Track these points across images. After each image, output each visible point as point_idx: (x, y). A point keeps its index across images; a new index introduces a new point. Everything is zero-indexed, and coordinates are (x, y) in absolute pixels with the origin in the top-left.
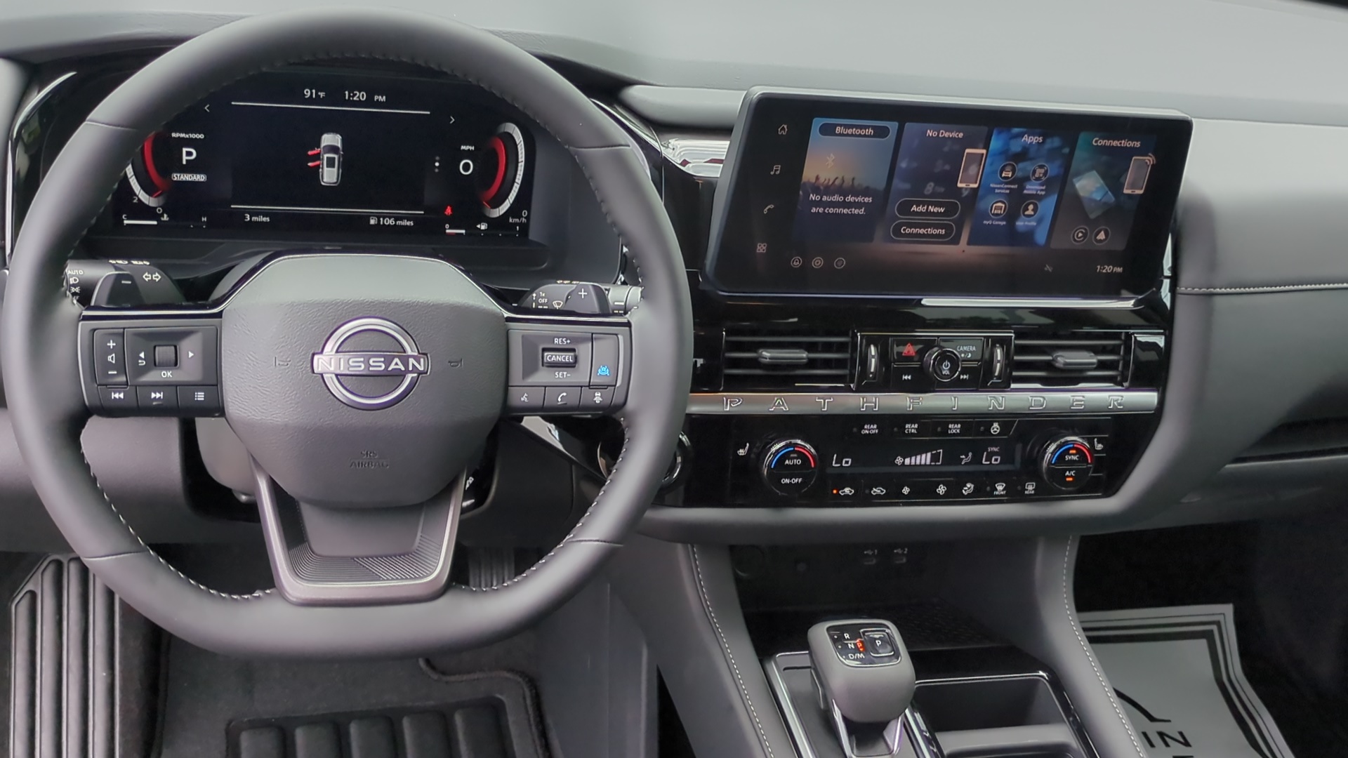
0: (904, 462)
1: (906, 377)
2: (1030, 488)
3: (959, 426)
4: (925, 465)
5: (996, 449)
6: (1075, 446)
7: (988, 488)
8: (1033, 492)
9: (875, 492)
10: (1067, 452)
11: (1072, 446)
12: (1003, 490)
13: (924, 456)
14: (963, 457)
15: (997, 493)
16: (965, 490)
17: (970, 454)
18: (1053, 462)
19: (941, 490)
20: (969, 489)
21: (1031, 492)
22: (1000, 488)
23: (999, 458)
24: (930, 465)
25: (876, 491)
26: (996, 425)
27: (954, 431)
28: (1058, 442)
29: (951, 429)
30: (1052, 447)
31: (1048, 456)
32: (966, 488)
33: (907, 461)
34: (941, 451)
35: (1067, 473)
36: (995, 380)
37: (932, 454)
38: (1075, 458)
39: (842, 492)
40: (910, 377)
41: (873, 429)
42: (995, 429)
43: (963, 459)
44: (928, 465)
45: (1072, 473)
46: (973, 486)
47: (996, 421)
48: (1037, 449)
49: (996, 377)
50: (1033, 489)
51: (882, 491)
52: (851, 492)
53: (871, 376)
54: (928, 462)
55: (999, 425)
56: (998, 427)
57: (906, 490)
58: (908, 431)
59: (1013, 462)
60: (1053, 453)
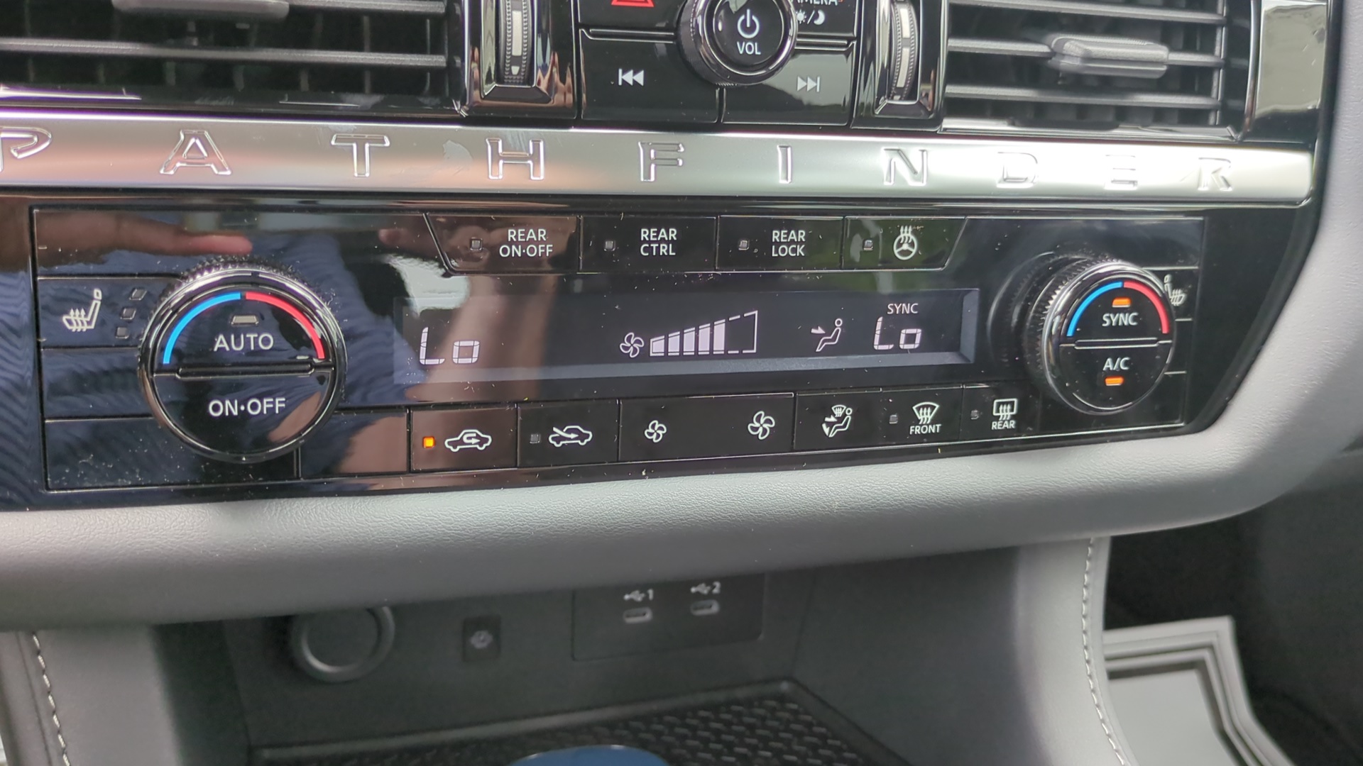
0: (646, 349)
1: (629, 77)
2: (1005, 414)
3: (802, 235)
4: (711, 356)
5: (908, 308)
6: (1127, 285)
7: (894, 419)
8: (1012, 424)
9: (558, 439)
10: (1104, 303)
11: (1118, 285)
12: (933, 422)
13: (705, 331)
14: (820, 331)
15: (918, 430)
16: (830, 425)
17: (839, 323)
18: (1070, 333)
19: (762, 425)
20: (840, 420)
21: (1006, 425)
22: (925, 415)
23: (918, 332)
24: (725, 356)
25: (564, 435)
26: (906, 234)
27: (789, 251)
28: (1075, 282)
29: (778, 244)
30: (1061, 297)
31: (1052, 321)
32: (832, 419)
33: (657, 346)
34: (756, 312)
35: (1108, 364)
36: (897, 101)
37: (728, 323)
38: (1127, 320)
39: (454, 444)
40: (640, 78)
41: (537, 243)
42: (905, 247)
43: (821, 336)
44: (719, 357)
45: (1121, 363)
46: (850, 412)
47: (906, 223)
48: (1017, 310)
49: (900, 91)
50: (1013, 417)
51: (582, 437)
52: (483, 441)
53: (515, 70)
54: (719, 346)
55: (914, 232)
56: (912, 237)
57: (656, 431)
58: (649, 249)
59: (954, 347)
60: (1066, 312)
